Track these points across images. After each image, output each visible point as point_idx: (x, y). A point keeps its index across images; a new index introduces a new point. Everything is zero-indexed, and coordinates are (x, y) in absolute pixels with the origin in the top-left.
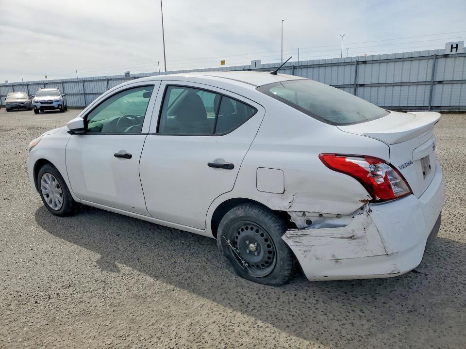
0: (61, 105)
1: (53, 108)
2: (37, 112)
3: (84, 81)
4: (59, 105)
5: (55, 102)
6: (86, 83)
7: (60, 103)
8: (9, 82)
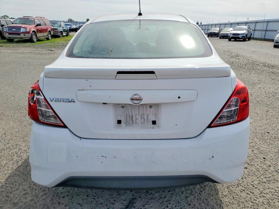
0: (244, 37)
1: (239, 38)
2: (230, 40)
3: (268, 22)
4: (243, 37)
5: (241, 34)
6: (269, 23)
7: (244, 35)
8: (230, 22)
